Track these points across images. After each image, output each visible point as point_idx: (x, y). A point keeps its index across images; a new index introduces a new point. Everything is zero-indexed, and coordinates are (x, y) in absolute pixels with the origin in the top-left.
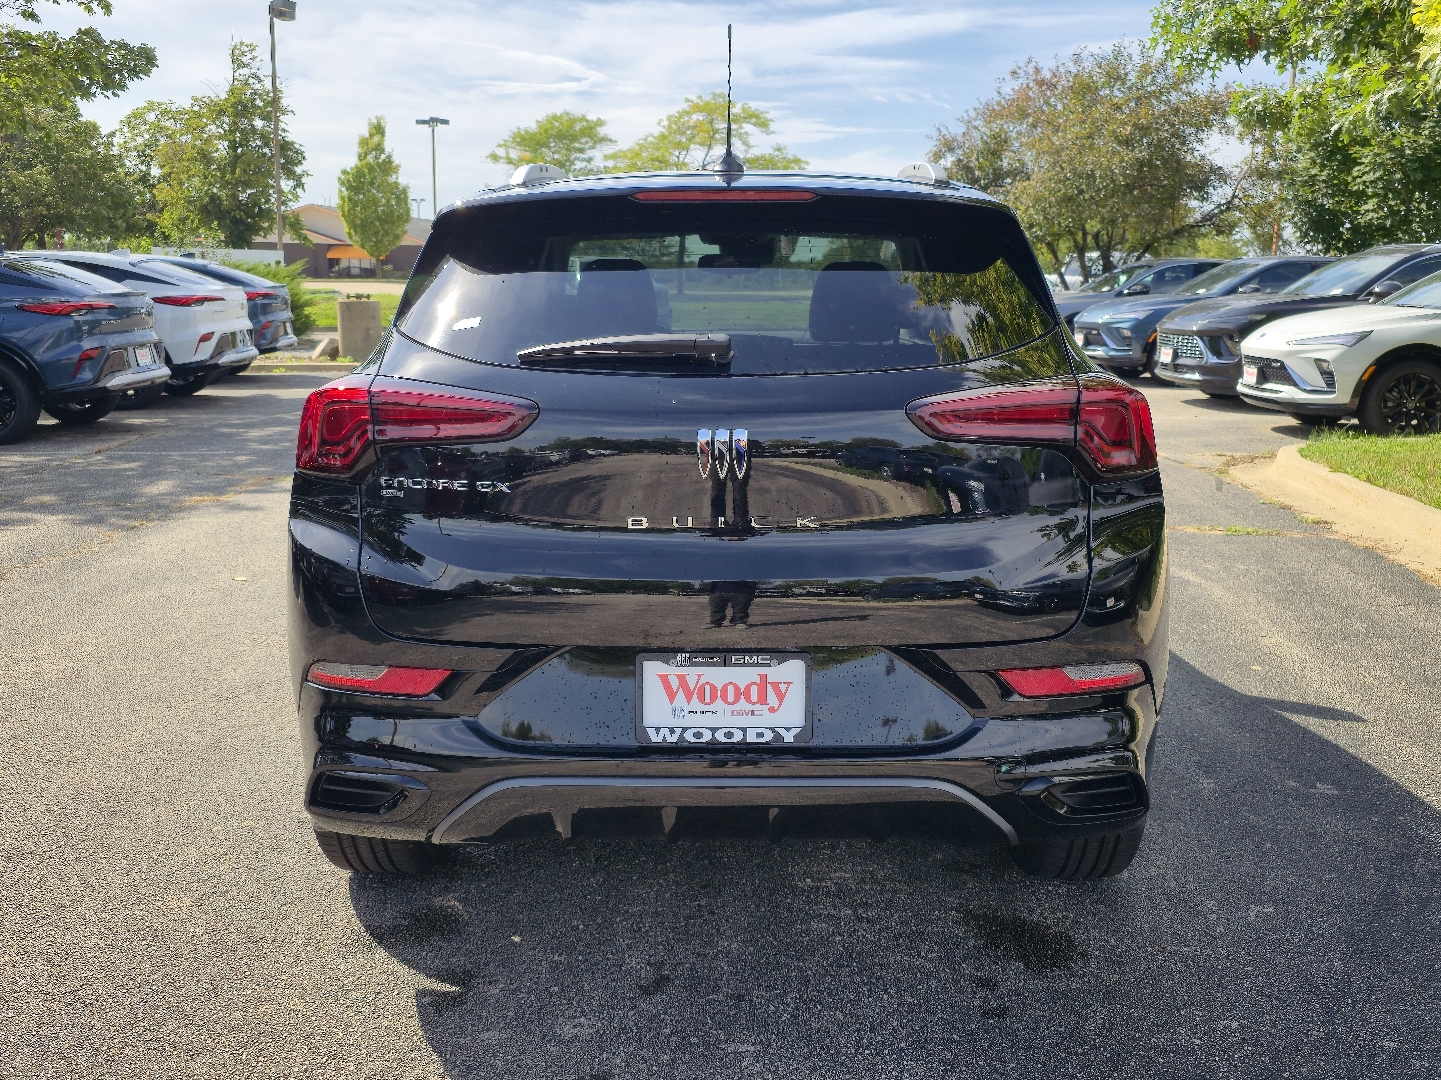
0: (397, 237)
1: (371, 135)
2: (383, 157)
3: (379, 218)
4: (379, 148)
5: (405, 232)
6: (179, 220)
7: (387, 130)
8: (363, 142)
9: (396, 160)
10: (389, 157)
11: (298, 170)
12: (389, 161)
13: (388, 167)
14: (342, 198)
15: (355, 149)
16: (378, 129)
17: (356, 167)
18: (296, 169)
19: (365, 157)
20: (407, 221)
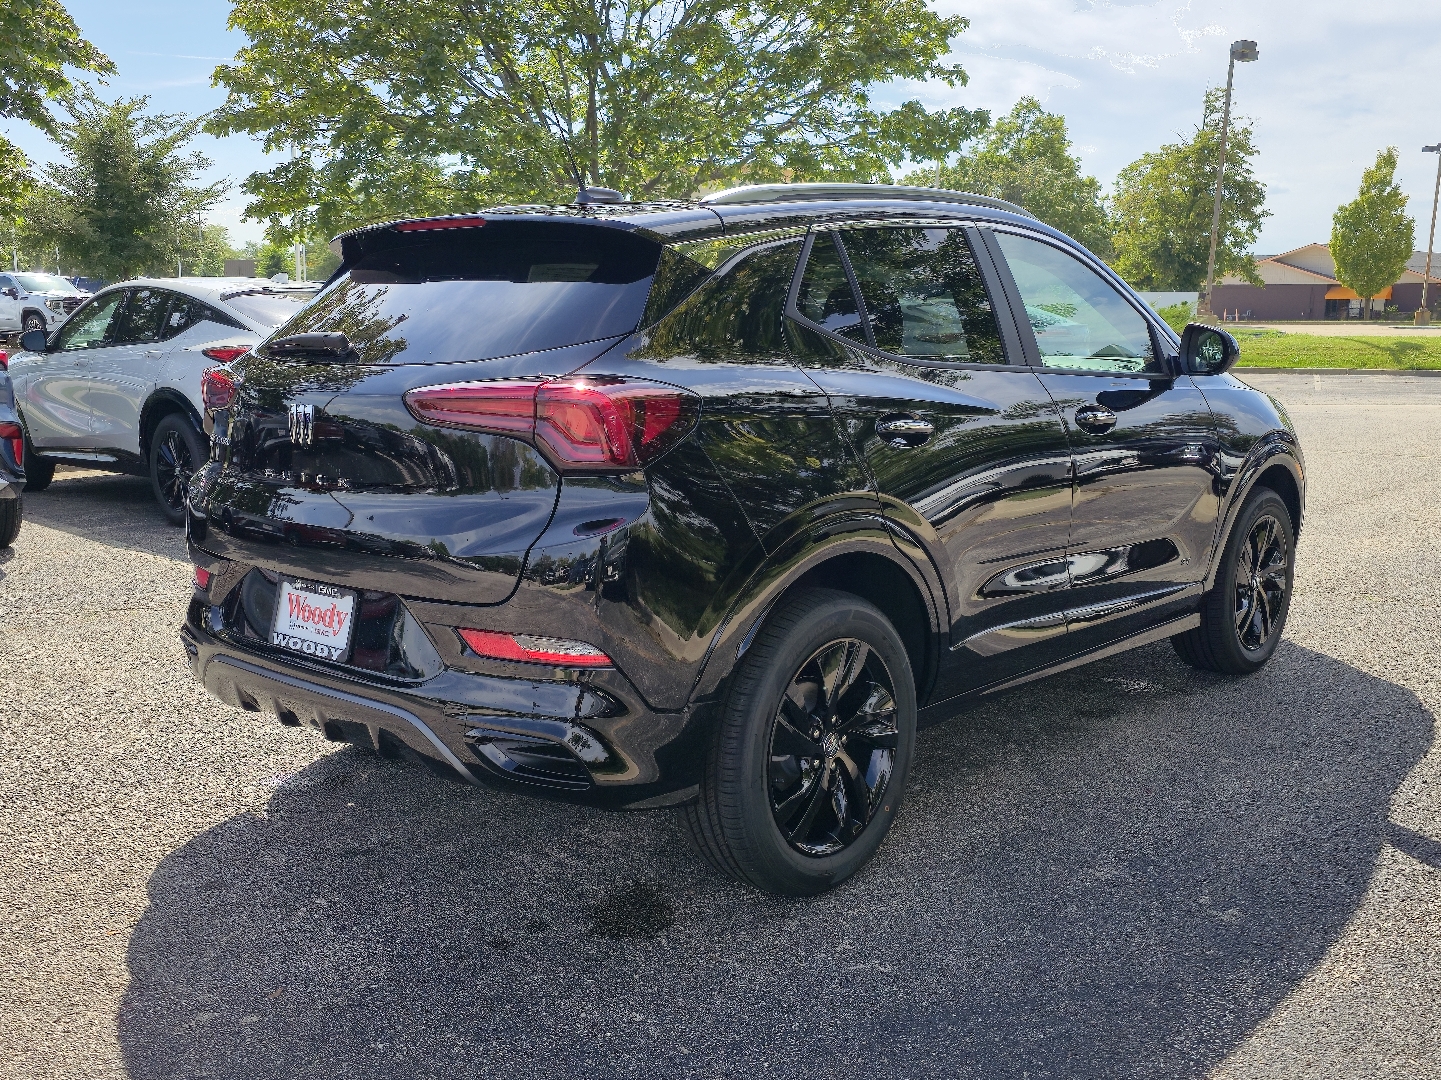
0: (1393, 275)
1: (1379, 167)
2: (1388, 189)
3: (1374, 256)
4: (1385, 182)
5: (1403, 270)
6: (1132, 265)
7: (1399, 162)
8: (1368, 175)
9: (1404, 191)
10: (1397, 188)
11: (1258, 210)
12: (1395, 192)
13: (1395, 200)
14: (1336, 237)
15: (1358, 183)
16: (1389, 161)
17: (1356, 203)
18: (1255, 209)
19: (1368, 191)
20: (1407, 257)
